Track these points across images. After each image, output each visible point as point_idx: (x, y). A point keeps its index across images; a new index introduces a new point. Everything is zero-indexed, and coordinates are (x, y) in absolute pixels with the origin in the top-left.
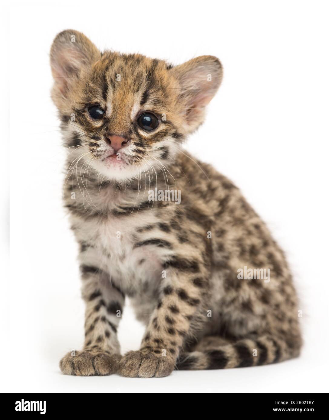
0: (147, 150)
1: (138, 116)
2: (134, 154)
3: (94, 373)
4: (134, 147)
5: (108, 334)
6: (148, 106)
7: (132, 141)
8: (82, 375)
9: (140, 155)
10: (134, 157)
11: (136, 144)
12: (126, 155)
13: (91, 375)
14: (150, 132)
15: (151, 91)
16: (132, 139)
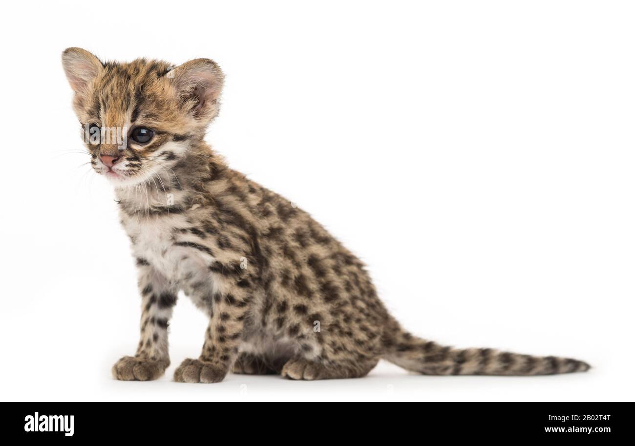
0: (144, 161)
1: (130, 132)
2: (128, 168)
3: (133, 378)
4: (127, 162)
5: (156, 338)
6: (139, 122)
7: (124, 158)
8: (124, 380)
9: (136, 169)
10: (128, 171)
11: (128, 159)
12: (120, 170)
13: (131, 380)
14: (144, 145)
15: (141, 107)
16: (124, 155)
